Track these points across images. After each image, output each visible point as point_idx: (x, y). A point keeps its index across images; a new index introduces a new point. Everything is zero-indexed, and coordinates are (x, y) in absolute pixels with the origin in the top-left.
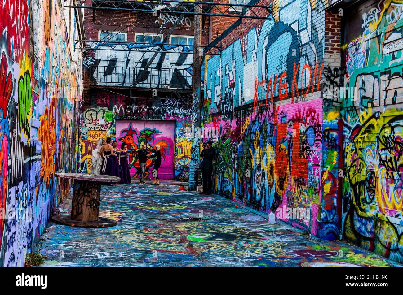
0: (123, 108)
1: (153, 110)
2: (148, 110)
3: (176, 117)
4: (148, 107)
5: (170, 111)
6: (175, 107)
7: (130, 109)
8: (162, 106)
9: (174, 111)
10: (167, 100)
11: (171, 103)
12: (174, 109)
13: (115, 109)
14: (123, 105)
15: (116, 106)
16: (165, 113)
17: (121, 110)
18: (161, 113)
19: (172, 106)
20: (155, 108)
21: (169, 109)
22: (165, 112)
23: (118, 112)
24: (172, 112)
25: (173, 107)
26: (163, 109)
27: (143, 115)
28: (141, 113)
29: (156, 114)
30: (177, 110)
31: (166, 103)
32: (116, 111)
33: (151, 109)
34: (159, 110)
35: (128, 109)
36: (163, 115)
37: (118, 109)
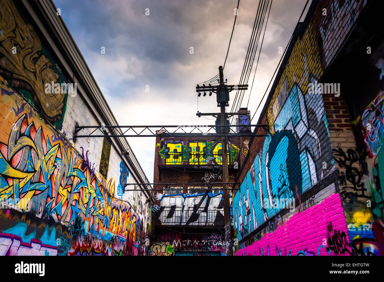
0: (180, 243)
1: (203, 243)
2: (198, 243)
3: (220, 248)
4: (198, 241)
5: (215, 243)
6: (219, 240)
7: (186, 243)
8: (209, 240)
9: (218, 244)
10: (213, 235)
11: (216, 238)
12: (218, 242)
13: (174, 243)
14: (180, 240)
15: (175, 241)
16: (211, 246)
17: (179, 244)
18: (209, 246)
19: (216, 239)
20: (204, 242)
21: (214, 242)
22: (211, 244)
23: (177, 246)
24: (217, 244)
25: (218, 240)
26: (210, 242)
27: (195, 247)
28: (193, 246)
29: (205, 247)
30: (220, 242)
31: (212, 238)
32: (175, 245)
33: (201, 242)
34: (207, 244)
35: (183, 243)
36: (210, 247)
37: (177, 243)
